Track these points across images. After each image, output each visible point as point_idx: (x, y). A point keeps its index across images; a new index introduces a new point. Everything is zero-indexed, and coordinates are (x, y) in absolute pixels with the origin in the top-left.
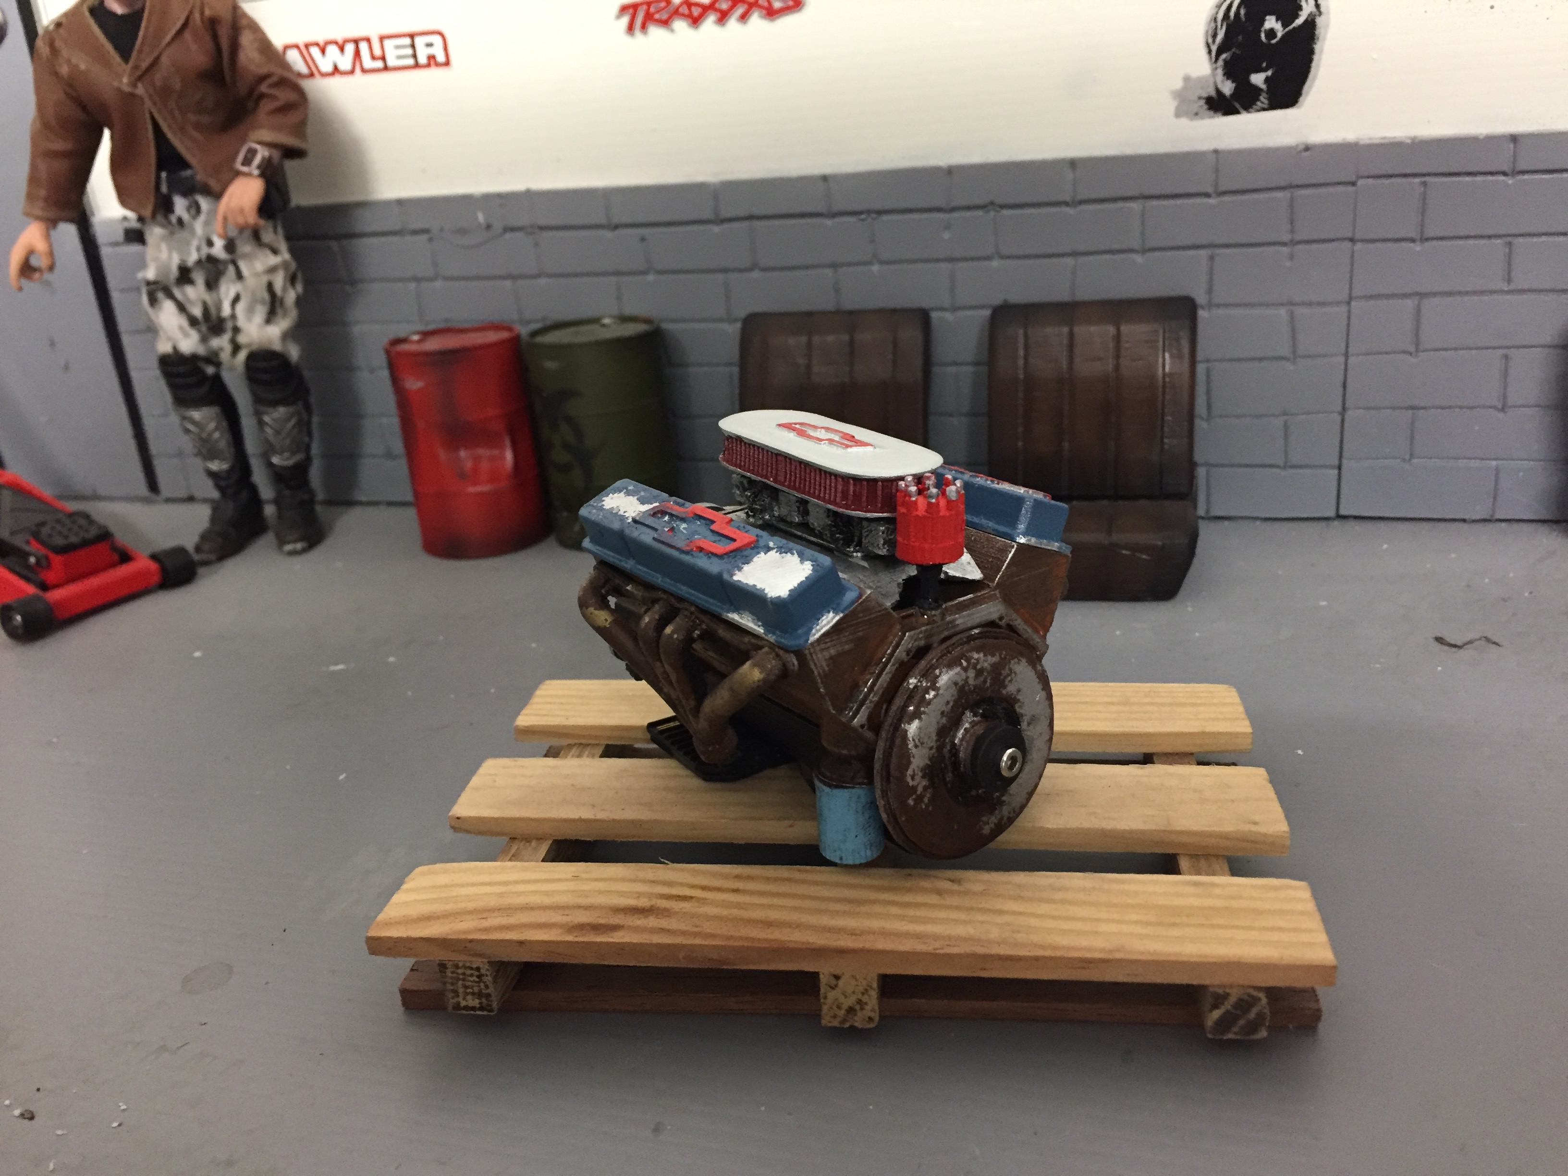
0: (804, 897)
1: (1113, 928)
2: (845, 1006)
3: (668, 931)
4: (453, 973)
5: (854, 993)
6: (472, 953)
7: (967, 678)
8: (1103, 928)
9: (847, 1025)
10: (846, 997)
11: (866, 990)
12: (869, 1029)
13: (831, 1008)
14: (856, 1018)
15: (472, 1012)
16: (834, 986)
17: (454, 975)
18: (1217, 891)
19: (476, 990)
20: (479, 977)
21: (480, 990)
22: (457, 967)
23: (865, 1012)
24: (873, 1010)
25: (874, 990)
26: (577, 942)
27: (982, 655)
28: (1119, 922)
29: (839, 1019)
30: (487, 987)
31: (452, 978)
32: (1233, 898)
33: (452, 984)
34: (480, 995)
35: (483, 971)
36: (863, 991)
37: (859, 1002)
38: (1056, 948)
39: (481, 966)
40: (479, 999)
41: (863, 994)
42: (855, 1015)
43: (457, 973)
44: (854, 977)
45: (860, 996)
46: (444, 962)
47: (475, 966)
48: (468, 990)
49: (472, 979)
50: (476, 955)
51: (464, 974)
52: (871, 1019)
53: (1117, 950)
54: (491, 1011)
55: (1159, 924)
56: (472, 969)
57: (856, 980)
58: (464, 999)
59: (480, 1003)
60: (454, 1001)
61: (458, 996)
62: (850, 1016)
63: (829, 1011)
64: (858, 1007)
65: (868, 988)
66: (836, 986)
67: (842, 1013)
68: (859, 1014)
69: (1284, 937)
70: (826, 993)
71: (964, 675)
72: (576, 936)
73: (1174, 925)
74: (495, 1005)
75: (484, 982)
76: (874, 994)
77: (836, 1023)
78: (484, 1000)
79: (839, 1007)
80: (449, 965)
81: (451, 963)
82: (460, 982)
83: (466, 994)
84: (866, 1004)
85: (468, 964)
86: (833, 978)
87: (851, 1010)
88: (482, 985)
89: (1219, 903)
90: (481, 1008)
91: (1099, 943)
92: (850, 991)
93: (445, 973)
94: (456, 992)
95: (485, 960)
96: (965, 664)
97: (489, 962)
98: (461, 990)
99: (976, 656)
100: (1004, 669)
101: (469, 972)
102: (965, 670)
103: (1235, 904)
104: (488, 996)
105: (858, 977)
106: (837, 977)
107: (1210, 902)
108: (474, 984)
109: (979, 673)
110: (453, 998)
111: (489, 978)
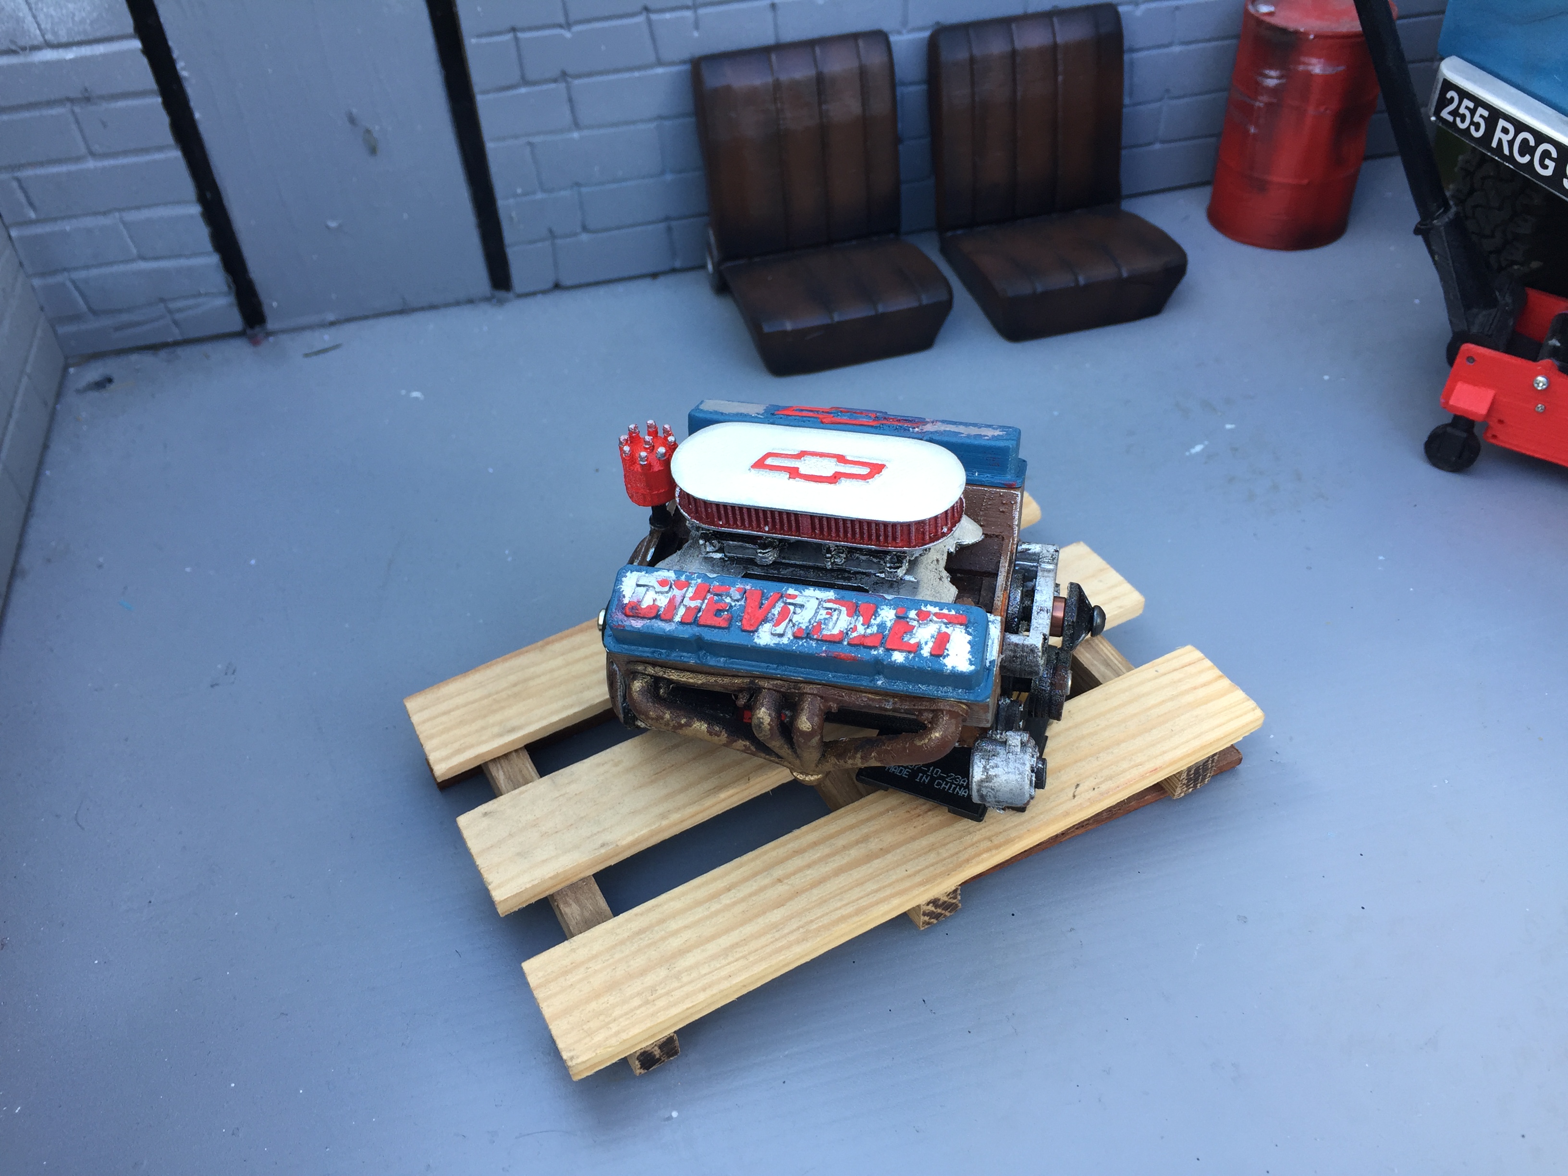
1: (553, 664)
8: (560, 661)
18: (496, 730)
28: (552, 671)
32: (484, 728)
38: (582, 631)
53: (542, 647)
55: (526, 680)
69: (444, 707)
73: (515, 685)
89: (492, 719)
91: (557, 647)
103: (480, 723)
107: (498, 717)
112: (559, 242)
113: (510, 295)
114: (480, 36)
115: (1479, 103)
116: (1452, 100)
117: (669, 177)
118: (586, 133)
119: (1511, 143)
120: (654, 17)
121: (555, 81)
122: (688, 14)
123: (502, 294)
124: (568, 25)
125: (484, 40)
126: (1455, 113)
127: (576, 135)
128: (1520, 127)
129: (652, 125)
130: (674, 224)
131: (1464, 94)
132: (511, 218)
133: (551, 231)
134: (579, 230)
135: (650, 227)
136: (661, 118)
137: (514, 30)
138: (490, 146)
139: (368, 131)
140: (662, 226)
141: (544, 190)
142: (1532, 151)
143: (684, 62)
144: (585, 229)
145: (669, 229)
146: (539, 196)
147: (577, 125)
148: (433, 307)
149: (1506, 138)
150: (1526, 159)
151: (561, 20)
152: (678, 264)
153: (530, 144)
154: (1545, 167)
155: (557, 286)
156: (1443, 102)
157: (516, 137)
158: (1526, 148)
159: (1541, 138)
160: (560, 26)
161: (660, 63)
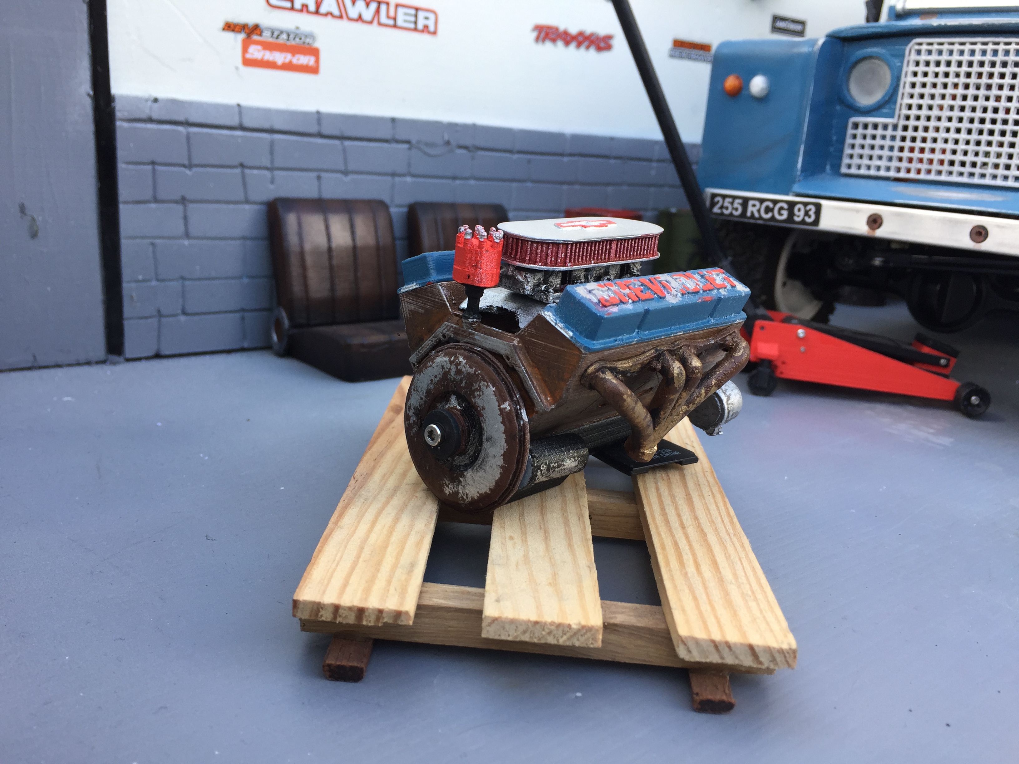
7: (450, 369)
27: (465, 361)
71: (449, 366)
96: (452, 359)
99: (461, 359)
100: (476, 383)
102: (451, 362)
109: (459, 372)
112: (164, 320)
113: (121, 359)
114: (129, 163)
115: (734, 198)
116: (718, 202)
117: (245, 280)
118: (192, 241)
119: (759, 211)
120: (247, 171)
121: (176, 202)
122: (266, 173)
123: (114, 358)
124: (190, 166)
125: (131, 167)
126: (722, 207)
127: (186, 242)
128: (762, 201)
129: (238, 242)
130: (247, 315)
131: (724, 197)
132: (132, 297)
133: (159, 311)
134: (179, 311)
135: (231, 315)
136: (244, 238)
137: (153, 163)
138: (124, 242)
139: (33, 219)
140: (238, 315)
141: (158, 280)
142: (772, 210)
143: (262, 203)
144: (184, 313)
145: (243, 318)
146: (154, 283)
147: (187, 235)
148: (58, 366)
149: (755, 210)
150: (769, 215)
151: (186, 162)
152: (246, 345)
153: (153, 244)
154: (780, 214)
155: (158, 356)
156: (713, 204)
157: (143, 237)
158: (768, 210)
159: (775, 202)
160: (184, 166)
161: (247, 202)
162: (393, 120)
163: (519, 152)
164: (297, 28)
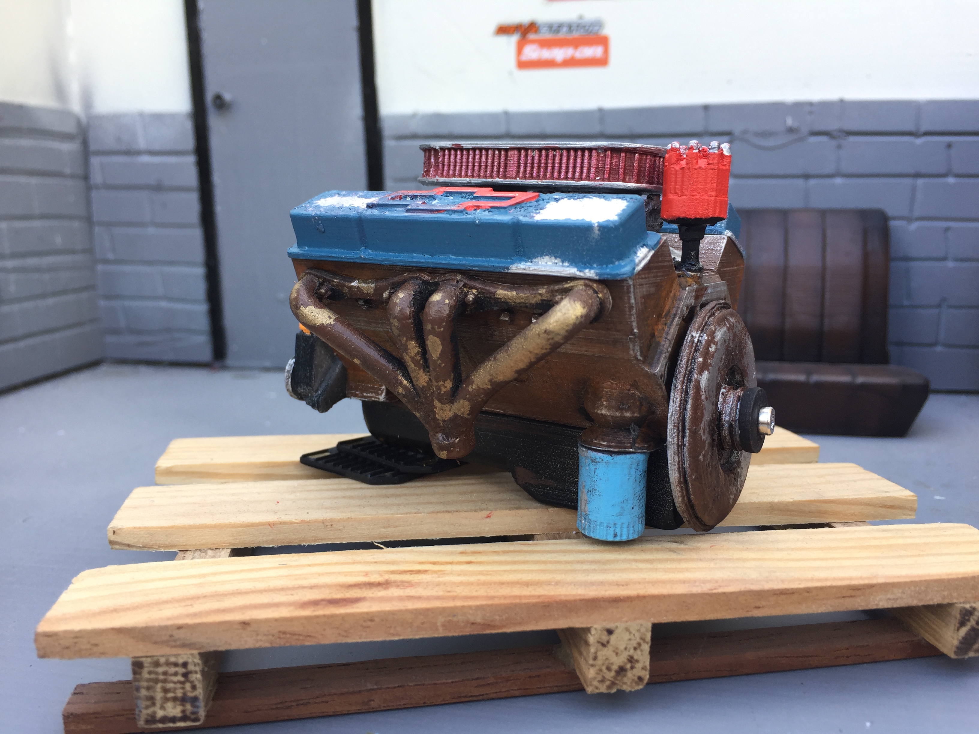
0: (544, 562)
2: (615, 667)
3: (419, 598)
4: (150, 673)
5: (626, 649)
6: (178, 643)
9: (614, 690)
10: (617, 654)
11: (639, 644)
12: (637, 692)
13: (601, 670)
14: (625, 680)
15: (171, 725)
16: (605, 643)
17: (153, 676)
19: (179, 693)
20: (185, 675)
21: (185, 694)
22: (157, 664)
23: (635, 671)
24: (644, 668)
25: (647, 643)
26: (318, 617)
29: (608, 683)
30: (194, 688)
31: (149, 680)
33: (148, 688)
34: (183, 700)
35: (191, 667)
36: (635, 645)
37: (631, 659)
39: (190, 660)
40: (183, 705)
41: (635, 649)
42: (625, 676)
43: (157, 673)
44: (627, 629)
45: (632, 652)
46: (141, 659)
47: (181, 661)
48: (170, 695)
49: (175, 679)
50: (184, 646)
51: (165, 673)
52: (640, 679)
54: (196, 720)
56: (176, 665)
57: (630, 633)
58: (162, 707)
59: (183, 711)
60: (150, 711)
61: (154, 704)
62: (619, 678)
63: (597, 674)
64: (629, 666)
65: (641, 641)
66: (608, 642)
67: (610, 675)
68: (630, 674)
70: (596, 653)
72: (314, 611)
74: (202, 713)
75: (192, 682)
76: (646, 648)
77: (603, 689)
78: (189, 707)
79: (609, 669)
80: (147, 662)
81: (149, 660)
82: (159, 685)
83: (166, 700)
84: (637, 661)
85: (173, 659)
86: (605, 633)
87: (621, 670)
88: (188, 686)
90: (184, 718)
92: (622, 647)
93: (140, 673)
94: (152, 699)
95: (196, 652)
97: (200, 654)
98: (159, 695)
99: (731, 320)
101: (173, 670)
104: (195, 700)
105: (632, 630)
106: (610, 632)
108: (179, 685)
110: (147, 707)
111: (199, 676)
162: (706, 108)
163: (927, 134)
164: (581, 17)
